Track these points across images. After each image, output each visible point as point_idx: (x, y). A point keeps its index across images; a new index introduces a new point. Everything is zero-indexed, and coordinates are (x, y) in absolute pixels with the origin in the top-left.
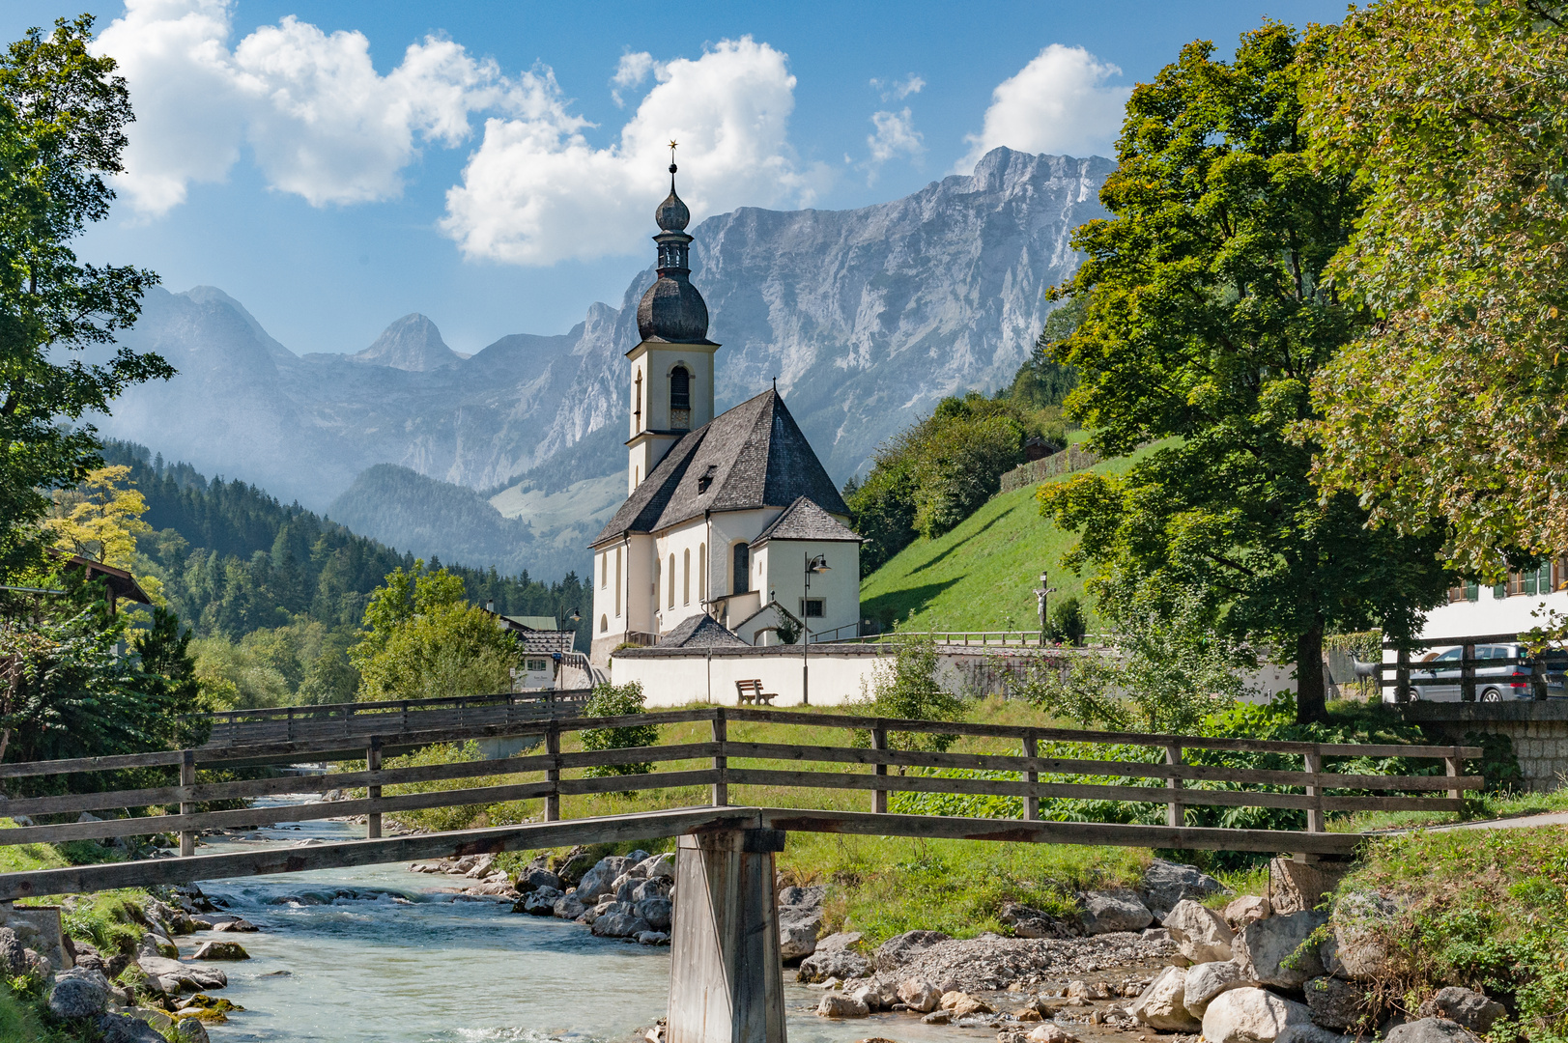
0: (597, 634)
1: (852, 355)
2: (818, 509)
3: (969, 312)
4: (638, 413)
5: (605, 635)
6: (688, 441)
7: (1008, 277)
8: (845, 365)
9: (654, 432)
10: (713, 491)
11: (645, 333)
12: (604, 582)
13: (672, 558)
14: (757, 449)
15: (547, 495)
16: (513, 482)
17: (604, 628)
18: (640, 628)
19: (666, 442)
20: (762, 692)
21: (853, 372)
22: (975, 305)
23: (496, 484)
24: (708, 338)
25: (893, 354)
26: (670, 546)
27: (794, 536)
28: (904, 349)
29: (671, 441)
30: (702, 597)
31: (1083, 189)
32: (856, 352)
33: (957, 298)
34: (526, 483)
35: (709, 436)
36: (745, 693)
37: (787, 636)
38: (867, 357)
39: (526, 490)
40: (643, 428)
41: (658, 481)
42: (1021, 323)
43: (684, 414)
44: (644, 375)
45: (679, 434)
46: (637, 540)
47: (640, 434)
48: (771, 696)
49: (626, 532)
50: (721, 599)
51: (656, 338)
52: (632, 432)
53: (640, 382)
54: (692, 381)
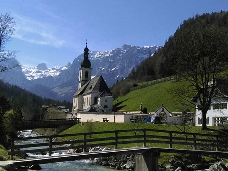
0: (73, 109)
2: (107, 92)
4: (80, 78)
6: (88, 82)
9: (83, 80)
10: (92, 89)
11: (82, 66)
12: (75, 102)
13: (85, 99)
14: (98, 83)
16: (56, 87)
18: (80, 109)
26: (85, 97)
27: (104, 96)
29: (85, 82)
30: (90, 104)
33: (119, 64)
35: (91, 81)
37: (103, 111)
40: (81, 80)
41: (83, 87)
42: (127, 68)
43: (87, 78)
44: (82, 72)
45: (86, 81)
46: (80, 96)
47: (80, 81)
48: (108, 120)
49: (78, 95)
50: (93, 105)
51: (83, 67)
52: (79, 81)
53: (81, 73)
54: (88, 73)
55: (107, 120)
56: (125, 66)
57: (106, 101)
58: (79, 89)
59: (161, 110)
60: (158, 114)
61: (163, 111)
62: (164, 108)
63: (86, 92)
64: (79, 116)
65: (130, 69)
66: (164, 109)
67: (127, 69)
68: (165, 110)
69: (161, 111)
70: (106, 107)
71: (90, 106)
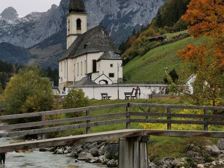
1: (113, 17)
2: (113, 52)
3: (139, 6)
4: (69, 30)
5: (62, 82)
6: (81, 36)
8: (111, 19)
9: (73, 34)
10: (88, 48)
11: (70, 10)
15: (42, 49)
16: (34, 46)
19: (75, 37)
20: (108, 96)
21: (113, 20)
22: (141, 5)
25: (122, 16)
28: (124, 15)
29: (77, 36)
30: (85, 73)
32: (114, 16)
33: (136, 3)
34: (37, 46)
38: (116, 17)
39: (37, 48)
40: (70, 33)
41: (74, 46)
43: (79, 30)
46: (69, 60)
47: (69, 35)
48: (110, 97)
49: (67, 58)
50: (90, 73)
52: (67, 34)
53: (69, 22)
54: (81, 22)
58: (67, 48)
70: (111, 75)
71: (86, 75)
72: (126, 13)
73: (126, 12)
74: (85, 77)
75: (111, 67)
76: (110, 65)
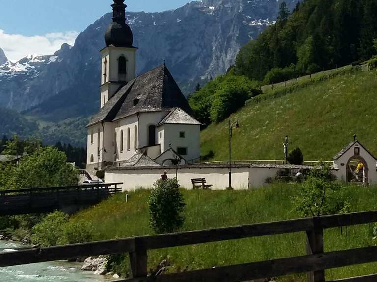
0: (89, 162)
2: (183, 112)
4: (105, 75)
5: (92, 163)
7: (215, 38)
9: (112, 82)
10: (140, 104)
11: (108, 42)
12: (92, 141)
13: (122, 132)
14: (158, 88)
17: (92, 160)
18: (108, 159)
19: (116, 87)
20: (205, 184)
23: (26, 109)
24: (133, 45)
27: (175, 122)
29: (118, 86)
30: (135, 147)
31: (240, 7)
35: (135, 83)
36: (195, 184)
40: (107, 80)
41: (115, 100)
43: (124, 75)
44: (108, 59)
45: (122, 83)
46: (106, 125)
47: (106, 83)
48: (210, 185)
49: (102, 122)
50: (144, 147)
51: (112, 45)
52: (103, 82)
53: (105, 62)
54: (127, 62)
55: (204, 186)
56: (214, 48)
57: (182, 135)
58: (102, 106)
59: (351, 153)
60: (342, 165)
61: (357, 154)
62: (359, 146)
63: (122, 113)
64: (110, 178)
65: (226, 57)
66: (359, 149)
67: (217, 56)
68: (363, 153)
69: (353, 154)
70: (182, 151)
71: (137, 151)
72: (180, 60)
73: (179, 57)
74: (136, 153)
75: (181, 138)
76: (178, 134)
